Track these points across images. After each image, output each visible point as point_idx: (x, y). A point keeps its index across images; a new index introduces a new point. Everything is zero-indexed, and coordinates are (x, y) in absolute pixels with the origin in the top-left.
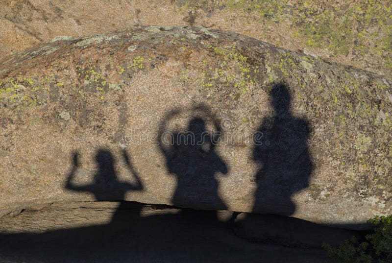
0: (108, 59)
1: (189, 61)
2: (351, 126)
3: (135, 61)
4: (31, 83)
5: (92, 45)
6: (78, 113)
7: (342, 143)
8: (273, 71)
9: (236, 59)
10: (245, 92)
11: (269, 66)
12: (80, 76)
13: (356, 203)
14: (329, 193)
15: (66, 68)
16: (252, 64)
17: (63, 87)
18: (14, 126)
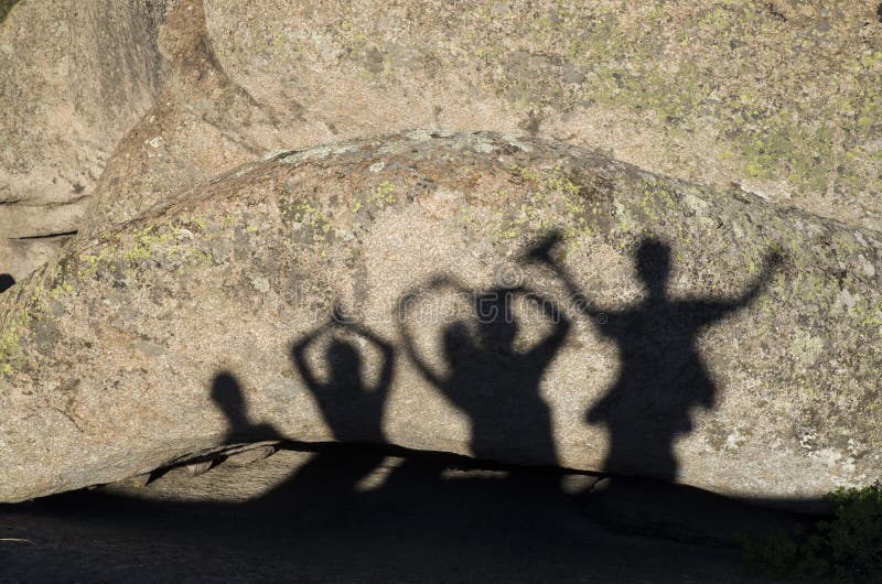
0: (333, 186)
1: (475, 191)
2: (782, 317)
3: (379, 189)
4: (203, 226)
5: (310, 161)
6: (283, 281)
7: (764, 346)
8: (628, 212)
9: (560, 189)
10: (575, 248)
11: (621, 202)
12: (286, 216)
13: (797, 460)
14: (743, 439)
15: (263, 201)
16: (589, 198)
17: (257, 233)
18: (174, 303)
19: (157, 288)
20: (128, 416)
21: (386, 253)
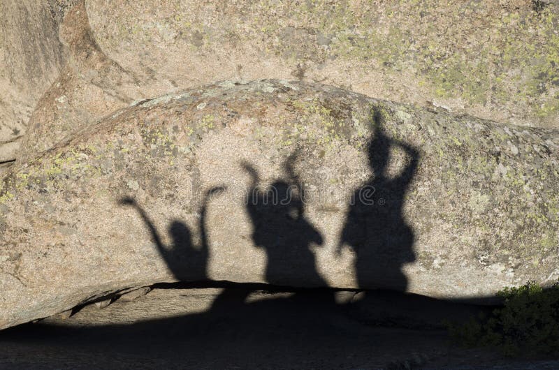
0: (175, 120)
1: (264, 117)
2: (462, 183)
3: (204, 120)
4: (94, 151)
5: (159, 105)
6: (147, 182)
7: (453, 203)
8: (362, 124)
9: (318, 112)
10: (330, 149)
11: (356, 118)
12: (146, 141)
13: (478, 272)
14: (443, 261)
15: (131, 132)
16: (337, 117)
17: (128, 153)
18: (78, 200)
19: (67, 192)
20: (55, 274)
21: (211, 160)
